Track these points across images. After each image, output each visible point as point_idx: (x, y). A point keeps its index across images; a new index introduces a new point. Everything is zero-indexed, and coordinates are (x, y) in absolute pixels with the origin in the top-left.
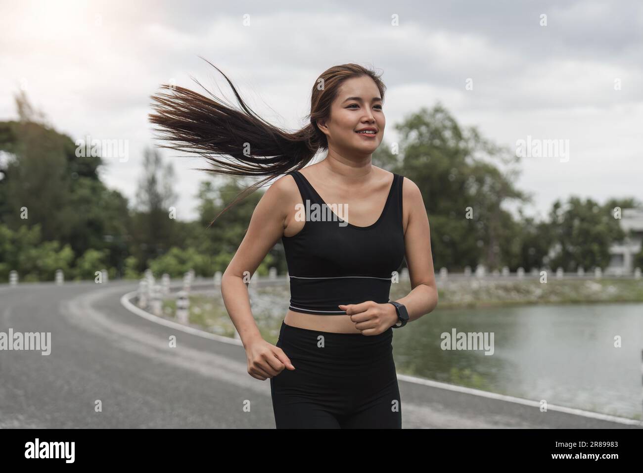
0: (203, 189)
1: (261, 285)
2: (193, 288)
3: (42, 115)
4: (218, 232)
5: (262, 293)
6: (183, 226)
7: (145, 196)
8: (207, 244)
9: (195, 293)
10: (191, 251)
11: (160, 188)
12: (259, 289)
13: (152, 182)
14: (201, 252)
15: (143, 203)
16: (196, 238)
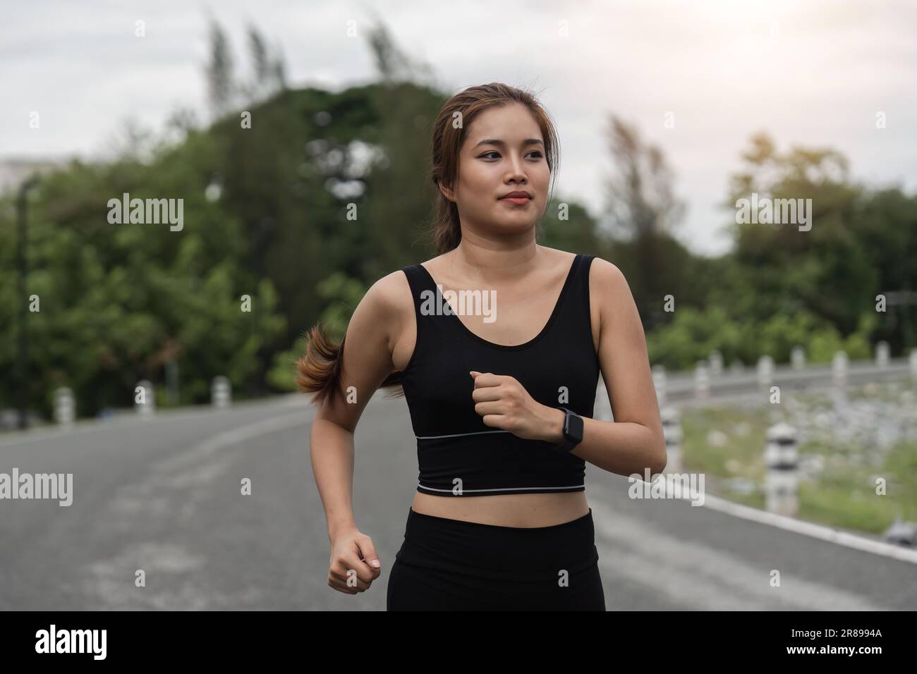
0: (738, 190)
1: (853, 380)
2: (715, 391)
3: (426, 68)
4: (768, 273)
5: (857, 396)
6: (704, 266)
7: (623, 211)
8: (748, 300)
9: (718, 402)
10: (717, 313)
11: (650, 195)
12: (853, 389)
13: (634, 182)
14: (735, 318)
15: (620, 223)
16: (728, 288)
